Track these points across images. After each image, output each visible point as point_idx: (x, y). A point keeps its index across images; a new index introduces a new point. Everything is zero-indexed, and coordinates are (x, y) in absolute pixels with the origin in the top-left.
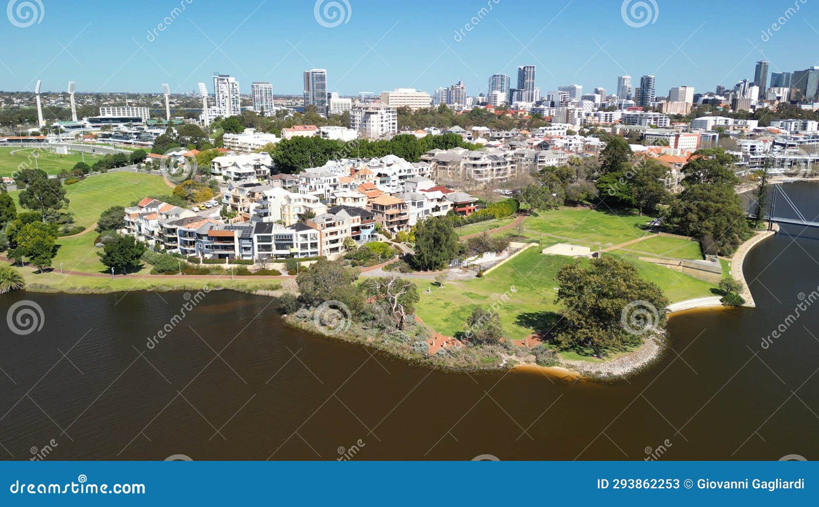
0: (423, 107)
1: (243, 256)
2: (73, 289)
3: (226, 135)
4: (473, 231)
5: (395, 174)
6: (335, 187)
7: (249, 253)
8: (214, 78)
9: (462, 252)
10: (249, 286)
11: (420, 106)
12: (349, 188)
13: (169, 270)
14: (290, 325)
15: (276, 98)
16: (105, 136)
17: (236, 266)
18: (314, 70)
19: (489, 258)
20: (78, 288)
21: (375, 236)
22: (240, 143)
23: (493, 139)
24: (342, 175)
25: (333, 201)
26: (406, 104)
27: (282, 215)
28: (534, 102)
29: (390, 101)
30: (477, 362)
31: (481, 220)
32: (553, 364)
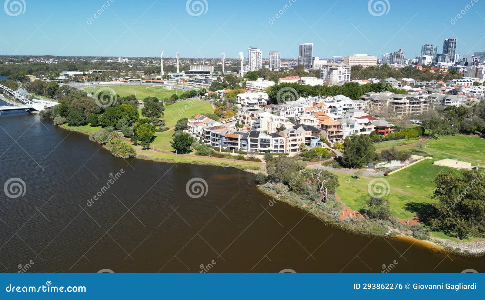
0: (371, 65)
1: (242, 149)
2: (158, 159)
3: (248, 82)
4: (387, 146)
5: (341, 106)
6: (301, 113)
7: (245, 148)
8: (249, 49)
9: (377, 159)
10: (243, 167)
11: (369, 65)
12: (310, 114)
13: (204, 154)
14: (260, 191)
15: (283, 60)
16: (190, 81)
17: (238, 154)
18: (306, 44)
19: (395, 164)
20: (159, 159)
21: (320, 144)
22: (254, 86)
23: (417, 86)
24: (307, 106)
25: (299, 121)
26: (360, 63)
27: (268, 128)
28: (454, 63)
29: (350, 61)
30: (370, 230)
31: (395, 139)
32: (425, 239)
